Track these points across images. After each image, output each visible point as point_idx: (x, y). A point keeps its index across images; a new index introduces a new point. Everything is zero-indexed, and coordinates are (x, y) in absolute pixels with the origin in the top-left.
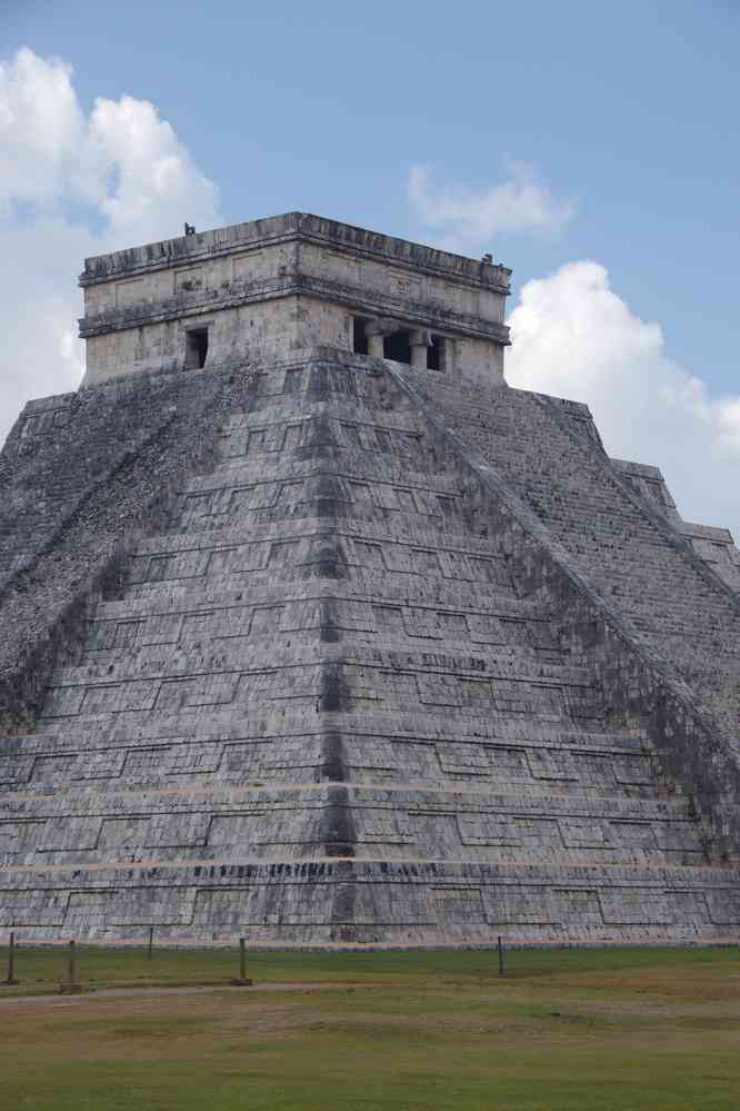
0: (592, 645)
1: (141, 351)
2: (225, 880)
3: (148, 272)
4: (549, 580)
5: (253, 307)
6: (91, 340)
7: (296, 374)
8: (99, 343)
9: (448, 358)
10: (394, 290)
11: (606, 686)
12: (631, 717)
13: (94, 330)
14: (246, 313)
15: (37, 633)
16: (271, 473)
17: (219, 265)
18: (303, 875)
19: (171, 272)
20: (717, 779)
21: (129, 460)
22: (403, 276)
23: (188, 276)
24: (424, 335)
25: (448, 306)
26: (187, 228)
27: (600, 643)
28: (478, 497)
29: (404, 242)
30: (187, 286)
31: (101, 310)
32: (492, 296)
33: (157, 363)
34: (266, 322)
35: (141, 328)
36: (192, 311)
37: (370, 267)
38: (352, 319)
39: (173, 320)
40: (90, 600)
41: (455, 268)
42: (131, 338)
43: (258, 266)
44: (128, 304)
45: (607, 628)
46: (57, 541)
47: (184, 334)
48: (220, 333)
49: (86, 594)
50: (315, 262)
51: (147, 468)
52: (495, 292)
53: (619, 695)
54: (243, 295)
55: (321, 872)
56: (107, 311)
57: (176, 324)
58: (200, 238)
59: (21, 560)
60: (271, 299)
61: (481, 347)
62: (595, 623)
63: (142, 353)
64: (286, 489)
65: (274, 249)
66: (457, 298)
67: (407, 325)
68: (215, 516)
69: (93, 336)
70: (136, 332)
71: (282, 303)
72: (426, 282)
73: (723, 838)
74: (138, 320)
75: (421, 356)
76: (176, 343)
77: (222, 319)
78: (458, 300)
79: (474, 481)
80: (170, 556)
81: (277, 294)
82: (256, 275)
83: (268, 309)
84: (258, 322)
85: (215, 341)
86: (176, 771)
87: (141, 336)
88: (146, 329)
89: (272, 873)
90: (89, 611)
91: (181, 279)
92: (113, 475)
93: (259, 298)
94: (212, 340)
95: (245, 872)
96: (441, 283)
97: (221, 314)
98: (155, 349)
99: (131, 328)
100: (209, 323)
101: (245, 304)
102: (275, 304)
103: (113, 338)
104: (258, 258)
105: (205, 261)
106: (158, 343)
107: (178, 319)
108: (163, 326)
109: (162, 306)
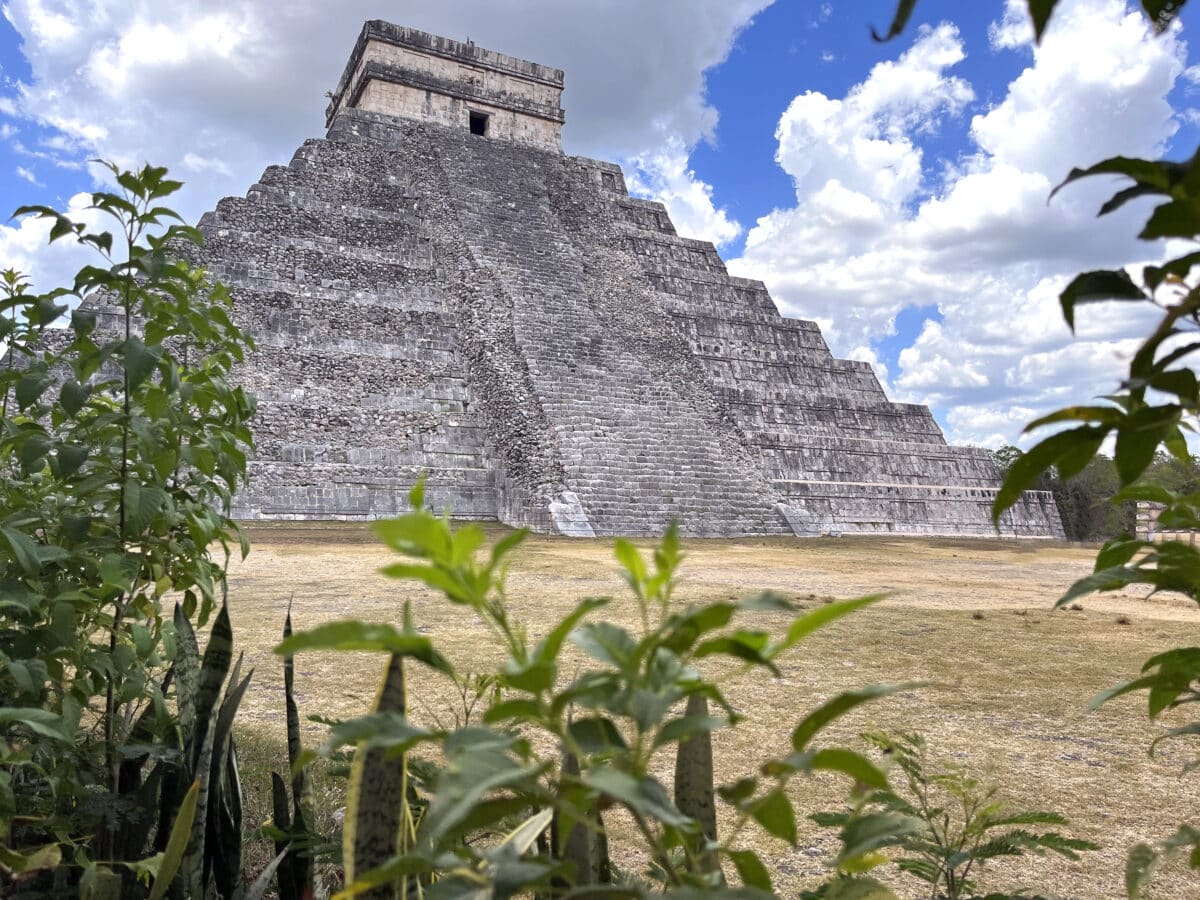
1: (428, 108)
5: (526, 117)
14: (521, 118)
17: (498, 77)
19: (457, 64)
23: (470, 73)
26: (468, 40)
30: (470, 80)
31: (389, 63)
33: (443, 122)
34: (537, 132)
35: (429, 92)
36: (477, 99)
39: (459, 98)
42: (417, 97)
44: (413, 68)
48: (500, 123)
56: (395, 66)
57: (462, 102)
60: (545, 118)
63: (428, 109)
65: (542, 86)
71: (549, 124)
74: (429, 85)
76: (461, 116)
77: (502, 115)
81: (548, 116)
82: (528, 97)
83: (539, 123)
84: (531, 128)
85: (495, 127)
87: (428, 97)
88: (433, 95)
91: (464, 73)
93: (533, 112)
94: (492, 125)
97: (500, 111)
98: (442, 112)
99: (420, 89)
100: (491, 113)
101: (523, 113)
102: (544, 121)
103: (401, 88)
104: (530, 88)
105: (487, 70)
106: (445, 108)
107: (465, 100)
108: (450, 99)
109: (450, 85)
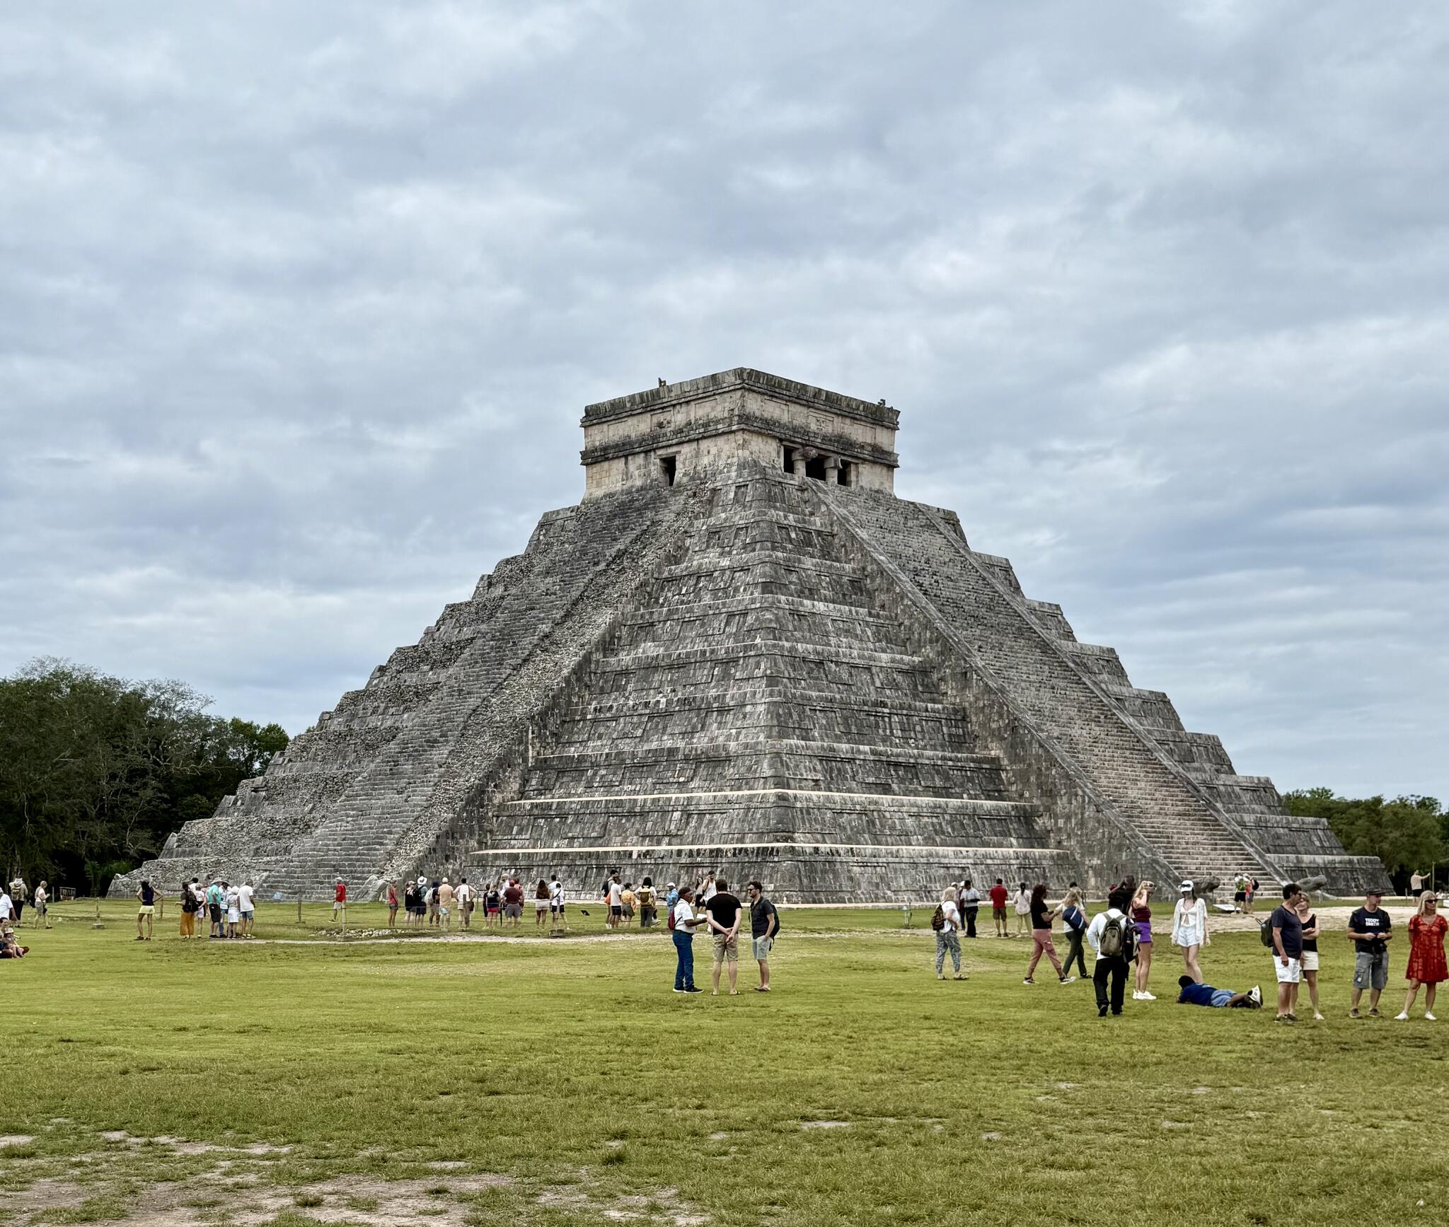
0: (963, 689)
1: (627, 474)
2: (699, 859)
3: (631, 415)
4: (931, 642)
5: (710, 440)
6: (590, 467)
7: (743, 489)
8: (596, 468)
9: (853, 477)
10: (813, 427)
11: (974, 719)
12: (992, 742)
13: (592, 458)
14: (704, 445)
15: (556, 682)
16: (725, 562)
17: (684, 408)
18: (757, 856)
19: (649, 415)
20: (1056, 786)
21: (620, 555)
22: (821, 416)
23: (661, 417)
24: (836, 461)
25: (854, 437)
26: (660, 382)
27: (970, 687)
28: (878, 580)
29: (820, 390)
30: (660, 425)
31: (597, 443)
32: (885, 431)
33: (639, 483)
34: (720, 451)
35: (626, 457)
36: (664, 444)
37: (794, 408)
38: (782, 448)
39: (650, 451)
40: (594, 657)
41: (858, 409)
42: (619, 465)
43: (713, 409)
44: (616, 438)
45: (975, 677)
46: (568, 615)
47: (658, 461)
48: (686, 459)
49: (591, 653)
50: (756, 405)
51: (633, 560)
52: (888, 428)
53: (983, 725)
54: (702, 430)
55: (771, 853)
56: (601, 445)
57: (652, 453)
58: (670, 389)
59: (545, 628)
60: (724, 433)
61: (878, 469)
62: (966, 673)
63: (627, 475)
64: (737, 574)
65: (725, 395)
66: (860, 431)
67: (823, 453)
68: (684, 595)
69: (592, 464)
70: (623, 460)
71: (731, 437)
72: (837, 420)
73: (1060, 829)
74: (623, 450)
75: (833, 476)
76: (653, 468)
77: (687, 450)
78: (860, 433)
79: (875, 567)
80: (652, 625)
81: (727, 430)
82: (712, 416)
83: (721, 441)
84: (714, 451)
85: (681, 466)
86: (660, 781)
87: (626, 463)
88: (630, 458)
89: (734, 855)
90: (593, 666)
91: (655, 420)
92: (607, 565)
93: (714, 432)
94: (679, 465)
95: (714, 854)
96: (848, 421)
97: (685, 445)
98: (637, 473)
99: (618, 457)
100: (677, 452)
101: (704, 438)
102: (725, 437)
103: (606, 465)
104: (713, 403)
105: (674, 406)
106: (639, 468)
107: (654, 450)
108: (643, 455)
109: (642, 441)
